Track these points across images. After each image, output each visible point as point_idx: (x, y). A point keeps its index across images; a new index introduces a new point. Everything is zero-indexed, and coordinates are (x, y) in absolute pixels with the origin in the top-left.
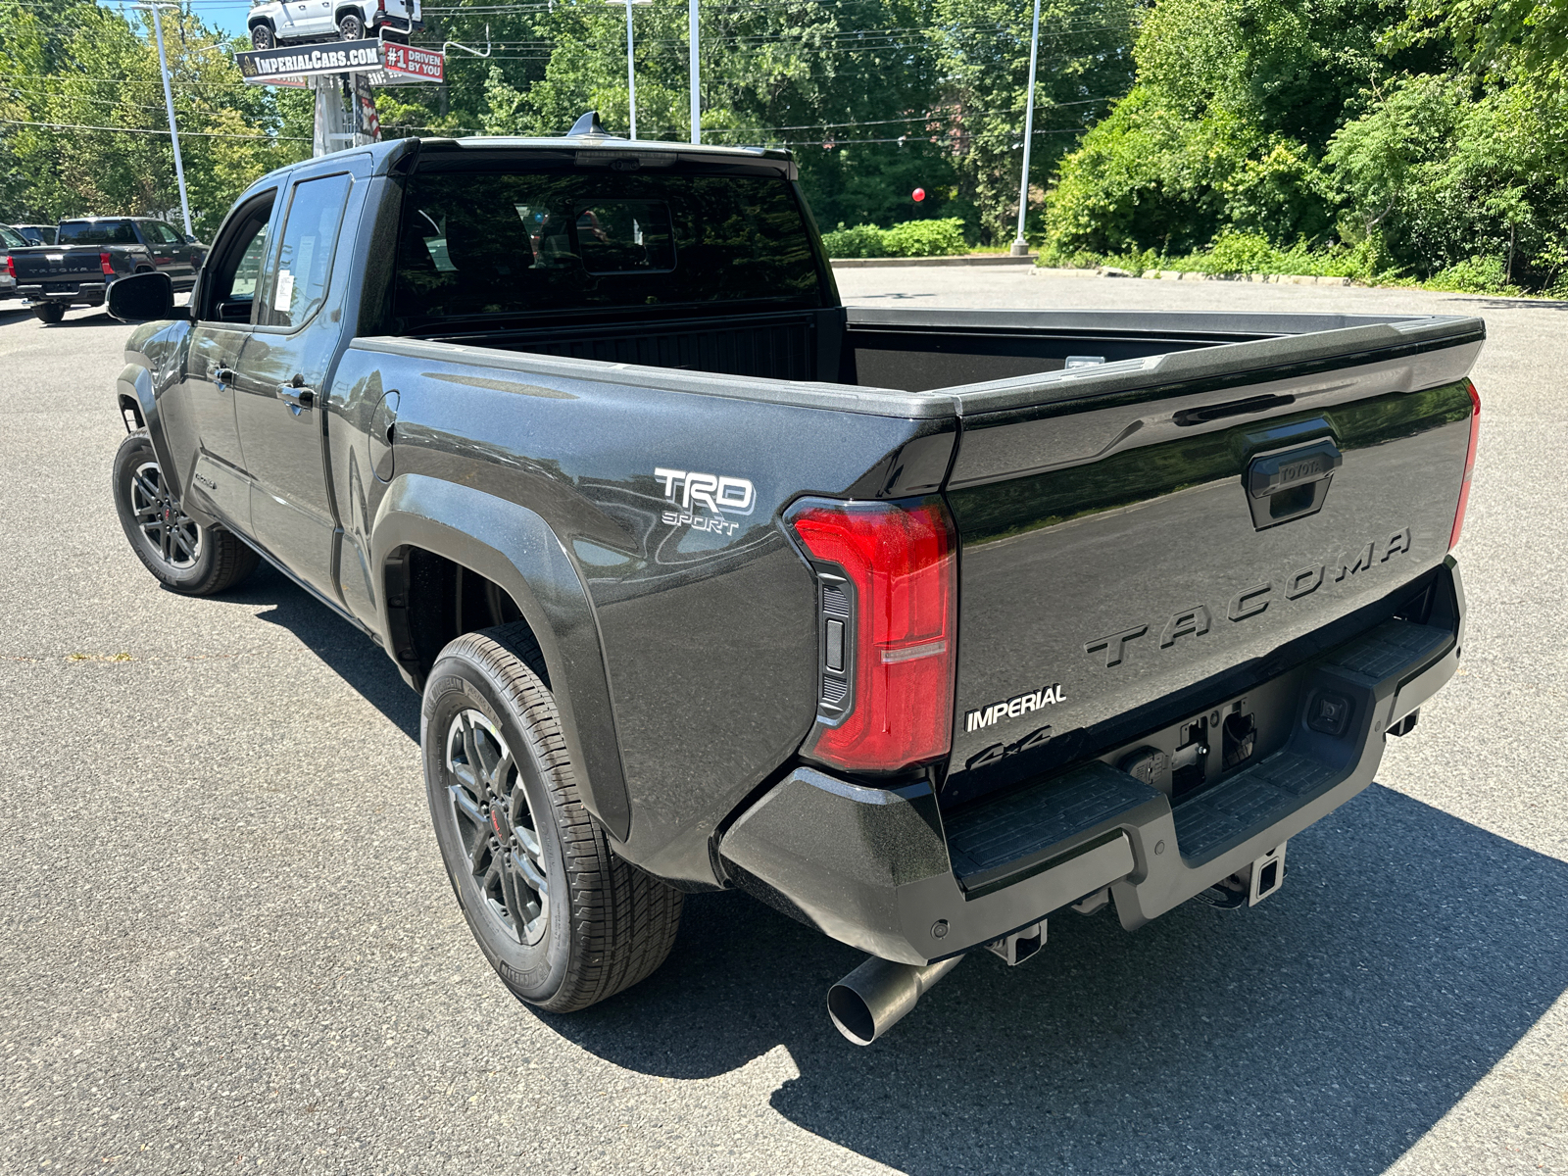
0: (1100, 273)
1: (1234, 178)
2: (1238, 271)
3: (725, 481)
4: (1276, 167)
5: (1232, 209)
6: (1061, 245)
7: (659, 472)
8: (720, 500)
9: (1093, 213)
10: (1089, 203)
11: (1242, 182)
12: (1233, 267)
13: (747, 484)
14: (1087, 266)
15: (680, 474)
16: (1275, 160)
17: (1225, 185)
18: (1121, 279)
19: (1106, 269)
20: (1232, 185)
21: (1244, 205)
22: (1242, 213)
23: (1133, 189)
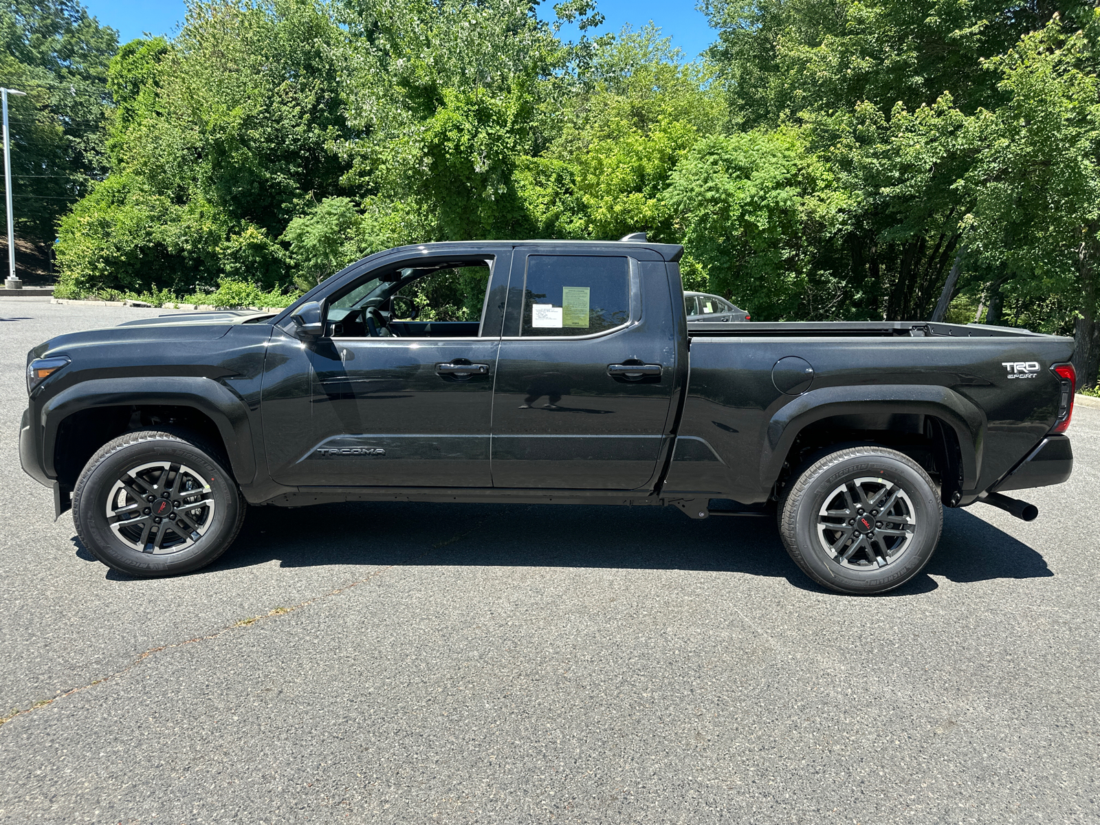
0: (125, 304)
1: (222, 244)
2: (240, 305)
3: (1028, 363)
4: (252, 240)
5: (224, 264)
6: (78, 283)
7: (1003, 364)
8: (1028, 368)
9: (107, 261)
10: (102, 253)
11: (228, 248)
12: (236, 301)
13: (1036, 363)
14: (112, 299)
15: (1012, 364)
16: (251, 236)
17: (217, 249)
18: (145, 308)
19: (130, 302)
20: (221, 249)
21: (232, 262)
22: (232, 267)
23: (136, 246)
